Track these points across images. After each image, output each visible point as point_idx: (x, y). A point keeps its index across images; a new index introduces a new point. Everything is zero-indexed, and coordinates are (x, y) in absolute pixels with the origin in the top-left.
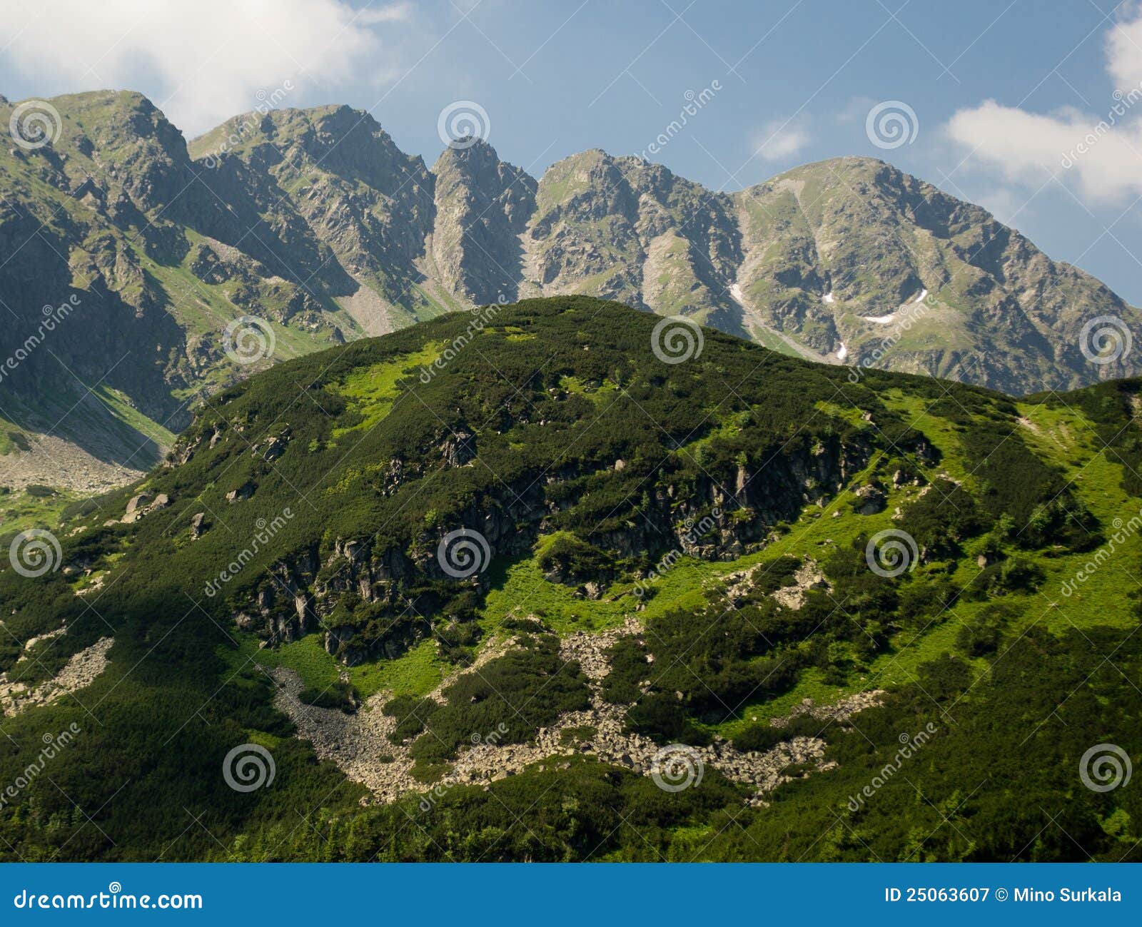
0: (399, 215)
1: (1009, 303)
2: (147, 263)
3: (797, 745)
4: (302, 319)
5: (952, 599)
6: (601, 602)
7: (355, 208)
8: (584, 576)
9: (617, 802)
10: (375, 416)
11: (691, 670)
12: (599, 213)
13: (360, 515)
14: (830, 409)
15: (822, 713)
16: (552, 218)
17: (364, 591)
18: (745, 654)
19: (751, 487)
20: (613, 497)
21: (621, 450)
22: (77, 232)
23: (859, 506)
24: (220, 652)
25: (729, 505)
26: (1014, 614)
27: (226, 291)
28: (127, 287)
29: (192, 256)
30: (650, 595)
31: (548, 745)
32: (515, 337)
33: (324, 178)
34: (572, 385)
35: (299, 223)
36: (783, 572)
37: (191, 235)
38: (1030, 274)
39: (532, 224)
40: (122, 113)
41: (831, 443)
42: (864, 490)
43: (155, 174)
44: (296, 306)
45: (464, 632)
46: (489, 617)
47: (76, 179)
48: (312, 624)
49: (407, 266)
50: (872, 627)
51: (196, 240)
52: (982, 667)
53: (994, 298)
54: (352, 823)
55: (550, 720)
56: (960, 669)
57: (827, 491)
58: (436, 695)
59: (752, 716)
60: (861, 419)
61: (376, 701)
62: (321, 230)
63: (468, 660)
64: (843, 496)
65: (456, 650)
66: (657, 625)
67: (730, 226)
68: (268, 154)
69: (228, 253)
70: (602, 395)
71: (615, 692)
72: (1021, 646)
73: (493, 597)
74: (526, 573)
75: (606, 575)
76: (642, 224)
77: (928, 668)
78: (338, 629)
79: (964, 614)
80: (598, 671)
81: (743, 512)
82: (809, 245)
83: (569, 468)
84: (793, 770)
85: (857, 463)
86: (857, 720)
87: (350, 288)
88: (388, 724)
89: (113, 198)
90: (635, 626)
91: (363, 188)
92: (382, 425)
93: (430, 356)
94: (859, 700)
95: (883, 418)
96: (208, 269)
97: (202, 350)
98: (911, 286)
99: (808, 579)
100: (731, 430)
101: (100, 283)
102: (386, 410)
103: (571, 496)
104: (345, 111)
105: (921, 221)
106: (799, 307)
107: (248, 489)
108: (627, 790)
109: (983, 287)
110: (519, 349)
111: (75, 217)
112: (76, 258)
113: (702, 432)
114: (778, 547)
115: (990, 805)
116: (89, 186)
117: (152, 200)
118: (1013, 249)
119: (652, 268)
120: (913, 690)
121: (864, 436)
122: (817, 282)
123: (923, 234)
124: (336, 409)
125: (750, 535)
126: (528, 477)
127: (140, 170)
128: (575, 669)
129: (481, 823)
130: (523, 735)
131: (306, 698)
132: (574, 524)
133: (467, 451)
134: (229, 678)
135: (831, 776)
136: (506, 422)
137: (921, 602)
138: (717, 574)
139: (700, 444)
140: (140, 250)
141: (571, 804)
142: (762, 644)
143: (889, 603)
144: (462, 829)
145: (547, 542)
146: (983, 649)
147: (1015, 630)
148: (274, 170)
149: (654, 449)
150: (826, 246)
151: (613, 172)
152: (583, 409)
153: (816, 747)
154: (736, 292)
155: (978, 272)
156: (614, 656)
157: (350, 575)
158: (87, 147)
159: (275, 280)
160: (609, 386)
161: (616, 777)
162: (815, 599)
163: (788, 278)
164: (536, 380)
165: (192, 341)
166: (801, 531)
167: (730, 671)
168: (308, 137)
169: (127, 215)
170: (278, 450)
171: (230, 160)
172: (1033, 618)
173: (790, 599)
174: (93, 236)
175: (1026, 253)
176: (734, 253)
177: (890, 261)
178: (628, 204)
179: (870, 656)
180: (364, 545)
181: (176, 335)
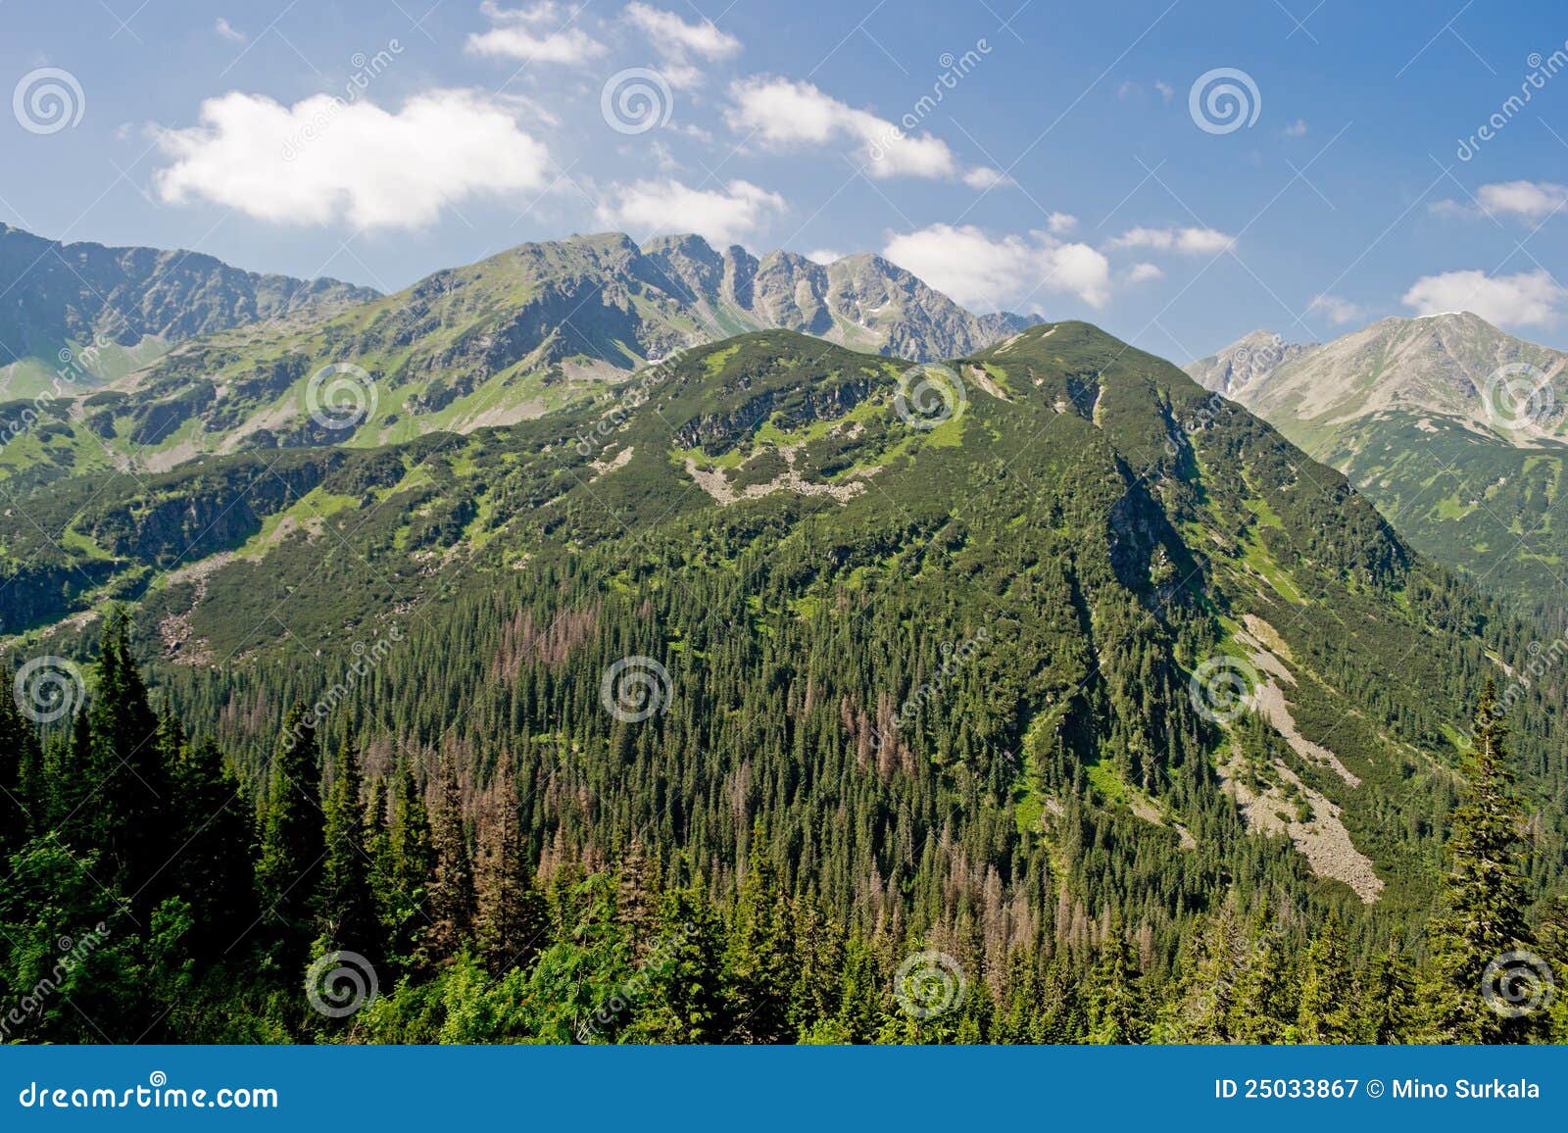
0: (712, 273)
1: (918, 305)
2: (629, 295)
3: (855, 484)
4: (681, 313)
5: (904, 436)
6: (790, 435)
7: (697, 271)
8: (786, 427)
9: (798, 506)
10: (717, 370)
11: (821, 459)
12: (780, 272)
13: (713, 406)
14: (866, 370)
15: (863, 474)
16: (765, 273)
17: (715, 432)
18: (838, 454)
19: (841, 397)
20: (796, 401)
21: (798, 384)
22: (605, 285)
23: (875, 404)
24: (669, 452)
25: (834, 402)
26: (922, 441)
27: (656, 304)
28: (623, 305)
29: (644, 292)
30: (806, 433)
31: (776, 485)
32: (763, 344)
33: (687, 260)
34: (782, 361)
35: (678, 277)
36: (849, 426)
37: (643, 284)
38: (924, 294)
39: (757, 275)
40: (619, 240)
41: (866, 382)
42: (876, 398)
43: (630, 262)
44: (679, 309)
45: (748, 445)
46: (756, 441)
47: (604, 265)
48: (698, 443)
49: (714, 290)
50: (878, 445)
51: (645, 286)
52: (913, 458)
53: (912, 304)
54: (716, 513)
55: (776, 476)
56: (906, 459)
57: (864, 398)
58: (739, 467)
59: (840, 474)
60: (875, 374)
61: (720, 469)
62: (686, 279)
63: (749, 455)
64: (869, 400)
65: (746, 452)
66: (810, 444)
67: (824, 276)
68: (668, 251)
69: (656, 290)
70: (791, 365)
71: (798, 466)
72: (925, 451)
73: (757, 434)
74: (767, 426)
75: (793, 426)
76: (795, 276)
77: (896, 459)
78: (707, 445)
79: (908, 440)
80: (791, 459)
81: (837, 405)
82: (851, 284)
83: (781, 390)
84: (853, 493)
85: (874, 389)
86: (873, 477)
87: (695, 299)
88: (724, 477)
89: (616, 271)
90: (803, 444)
91: (700, 263)
92: (720, 374)
93: (735, 349)
94: (874, 470)
95: (883, 373)
96: (649, 296)
97: (648, 327)
98: (885, 298)
99: (858, 428)
100: (833, 377)
101: (613, 304)
102: (720, 369)
103: (782, 400)
104: (694, 236)
105: (889, 276)
106: (848, 305)
107: (676, 396)
108: (801, 501)
109: (909, 299)
110: (764, 349)
111: (605, 280)
112: (605, 294)
113: (824, 378)
114: (848, 417)
115: (915, 507)
116: (608, 267)
117: (630, 272)
118: (918, 286)
119: (798, 293)
120: (892, 466)
121: (876, 380)
122: (854, 297)
123: (889, 280)
124: (704, 368)
125: (839, 413)
126: (770, 393)
127: (626, 260)
128: (784, 459)
129: (757, 513)
130: (768, 482)
131: (698, 469)
132: (783, 409)
133: (748, 384)
134: (671, 462)
135: (865, 496)
136: (761, 374)
137: (894, 436)
138: (829, 426)
139: (824, 382)
140: (626, 289)
141: (784, 507)
142: (845, 449)
143: (883, 437)
144: (750, 515)
145: (774, 415)
146: (913, 453)
147: (924, 446)
148: (670, 257)
149: (809, 384)
150: (857, 285)
151: (785, 258)
152: (786, 369)
153: (861, 485)
154: (826, 300)
155: (907, 295)
156: (796, 454)
157: (710, 427)
158: (607, 253)
159: (672, 300)
160: (794, 362)
161: (798, 497)
162: (860, 435)
163: (844, 295)
164: (770, 359)
165: (645, 323)
166: (855, 411)
167: (833, 461)
168: (681, 247)
169: (621, 277)
170: (685, 382)
171: (654, 254)
172: (929, 442)
173: (853, 435)
174: (611, 286)
175: (924, 286)
176: (825, 286)
177: (878, 290)
178: (790, 269)
179: (878, 454)
180: (715, 417)
181: (639, 321)
